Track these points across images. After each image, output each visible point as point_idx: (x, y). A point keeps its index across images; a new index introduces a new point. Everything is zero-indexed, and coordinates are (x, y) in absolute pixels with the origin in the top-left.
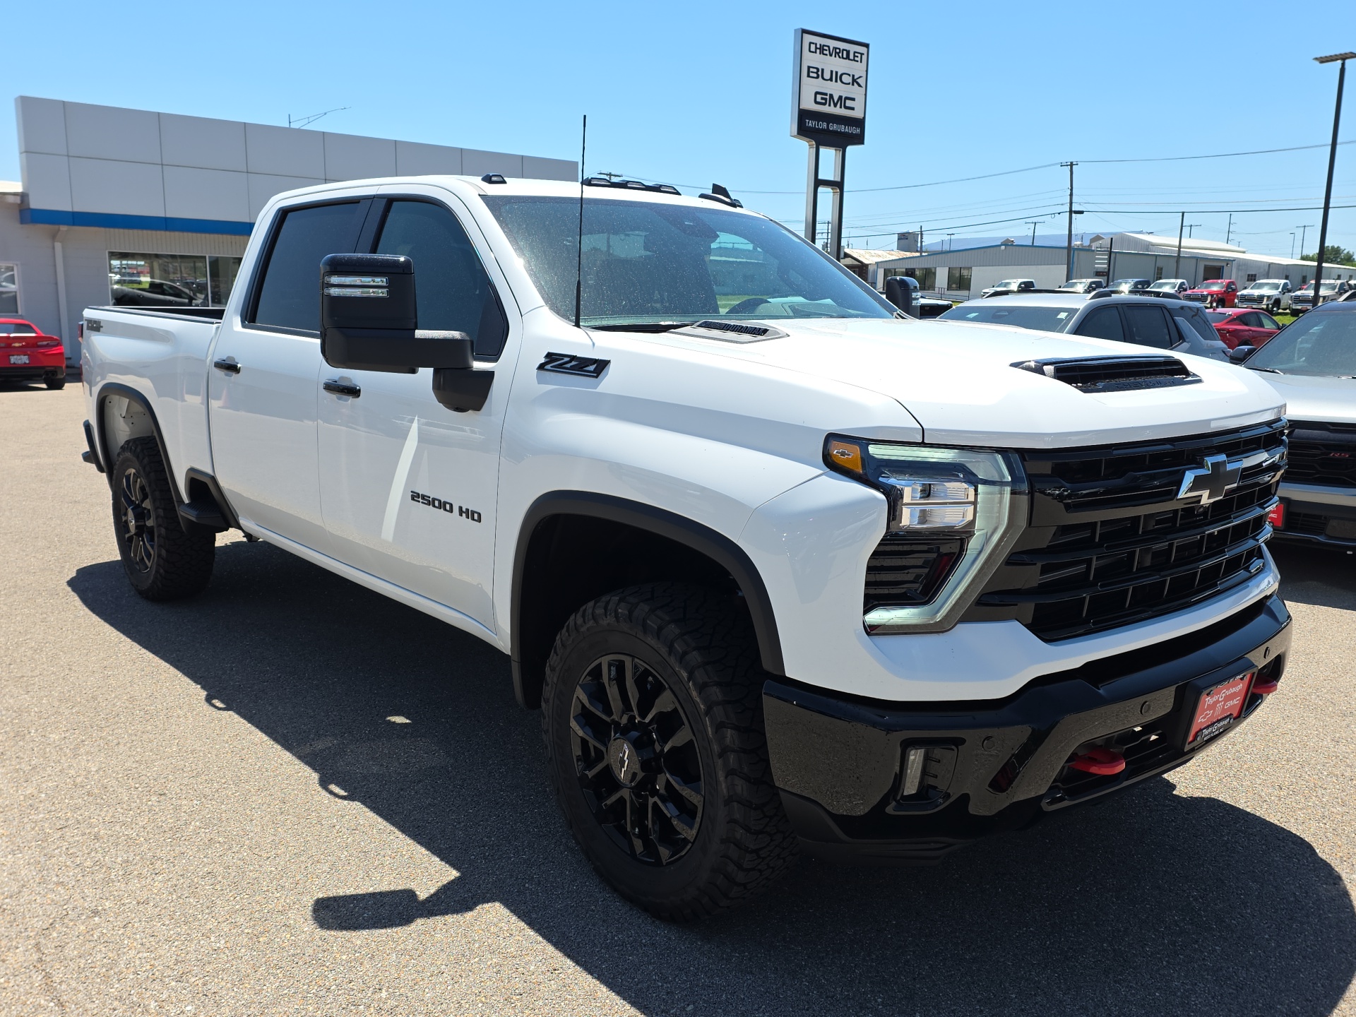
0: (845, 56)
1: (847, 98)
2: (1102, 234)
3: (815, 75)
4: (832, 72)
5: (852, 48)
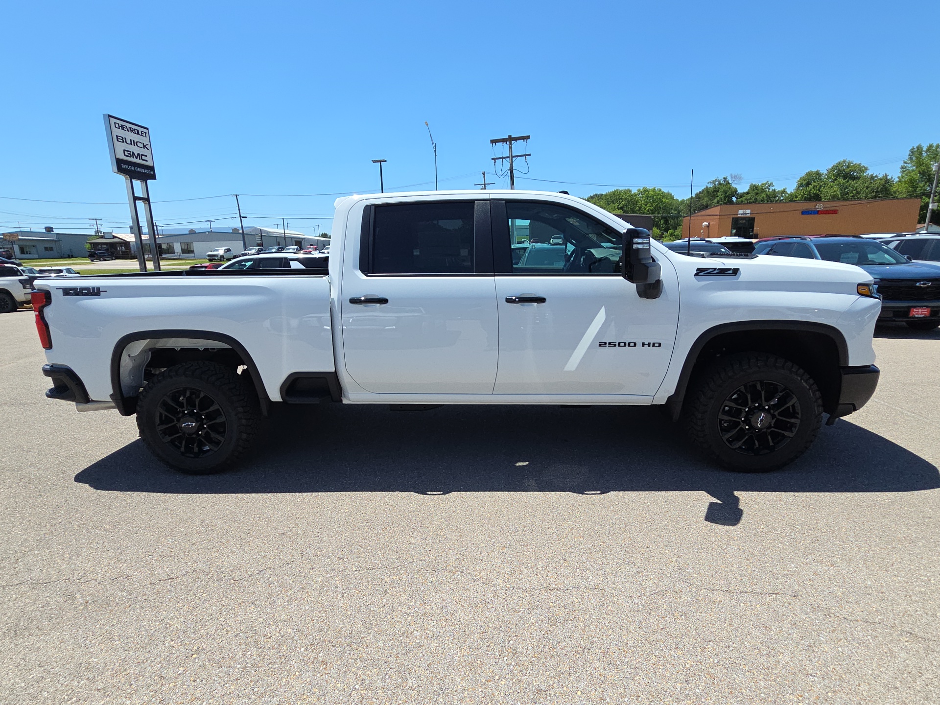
0: (136, 132)
1: (142, 155)
2: (194, 228)
3: (122, 141)
4: (131, 140)
5: (140, 129)
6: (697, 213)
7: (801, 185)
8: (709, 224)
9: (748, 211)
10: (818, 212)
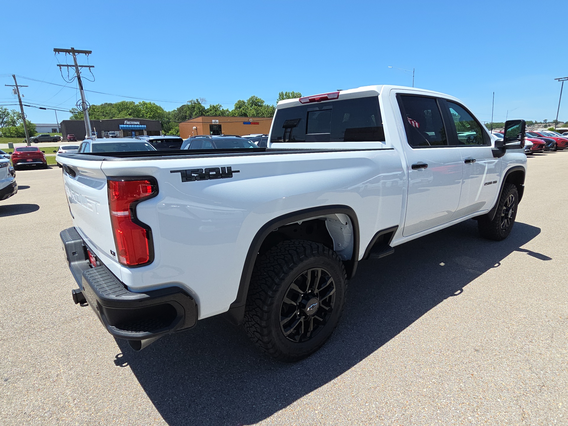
6: (187, 120)
7: (236, 108)
8: (197, 127)
9: (217, 121)
10: (250, 123)
